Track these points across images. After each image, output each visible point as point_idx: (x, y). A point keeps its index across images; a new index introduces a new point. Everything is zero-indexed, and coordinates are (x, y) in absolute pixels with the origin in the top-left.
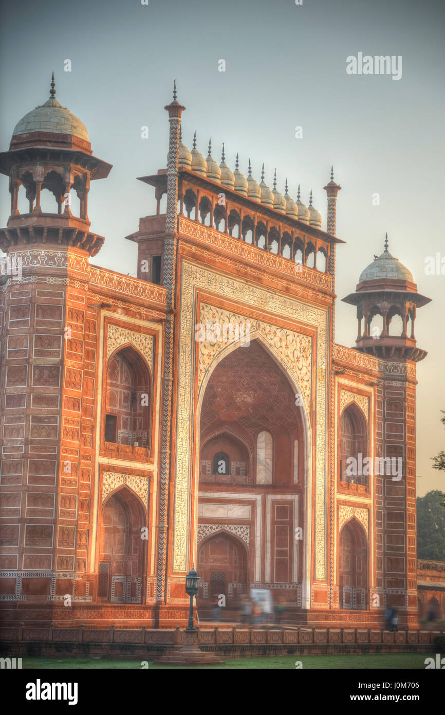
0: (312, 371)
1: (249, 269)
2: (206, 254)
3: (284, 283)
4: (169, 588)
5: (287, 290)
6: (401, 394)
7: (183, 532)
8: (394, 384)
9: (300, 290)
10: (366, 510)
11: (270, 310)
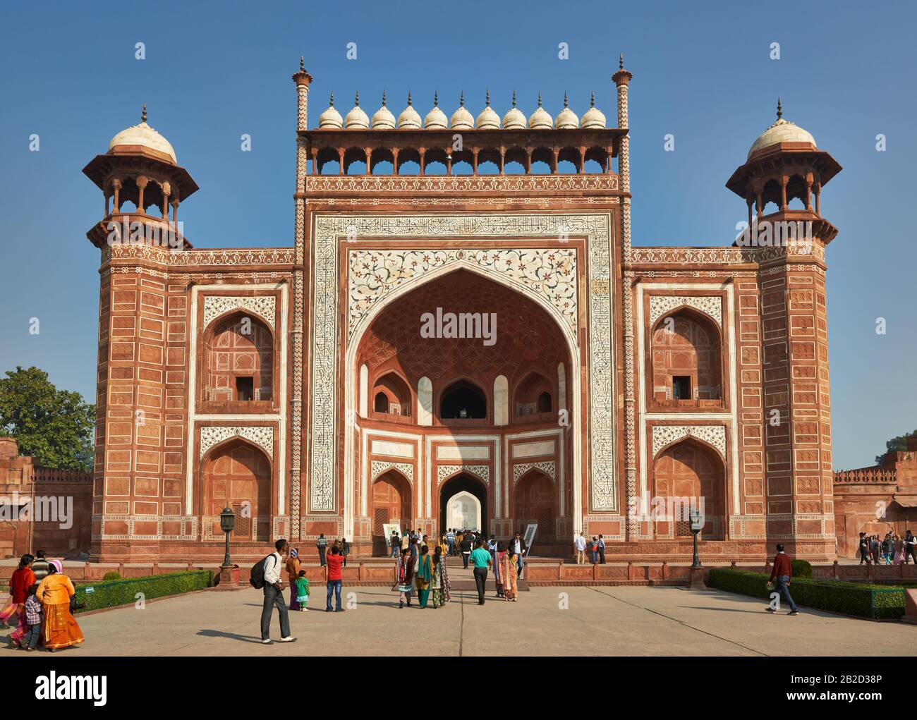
0: (578, 285)
1: (435, 202)
2: (353, 202)
3: (510, 201)
4: (304, 525)
5: (517, 209)
6: (781, 281)
7: (328, 473)
8: (772, 271)
9: (544, 203)
10: (720, 427)
11: (483, 234)
